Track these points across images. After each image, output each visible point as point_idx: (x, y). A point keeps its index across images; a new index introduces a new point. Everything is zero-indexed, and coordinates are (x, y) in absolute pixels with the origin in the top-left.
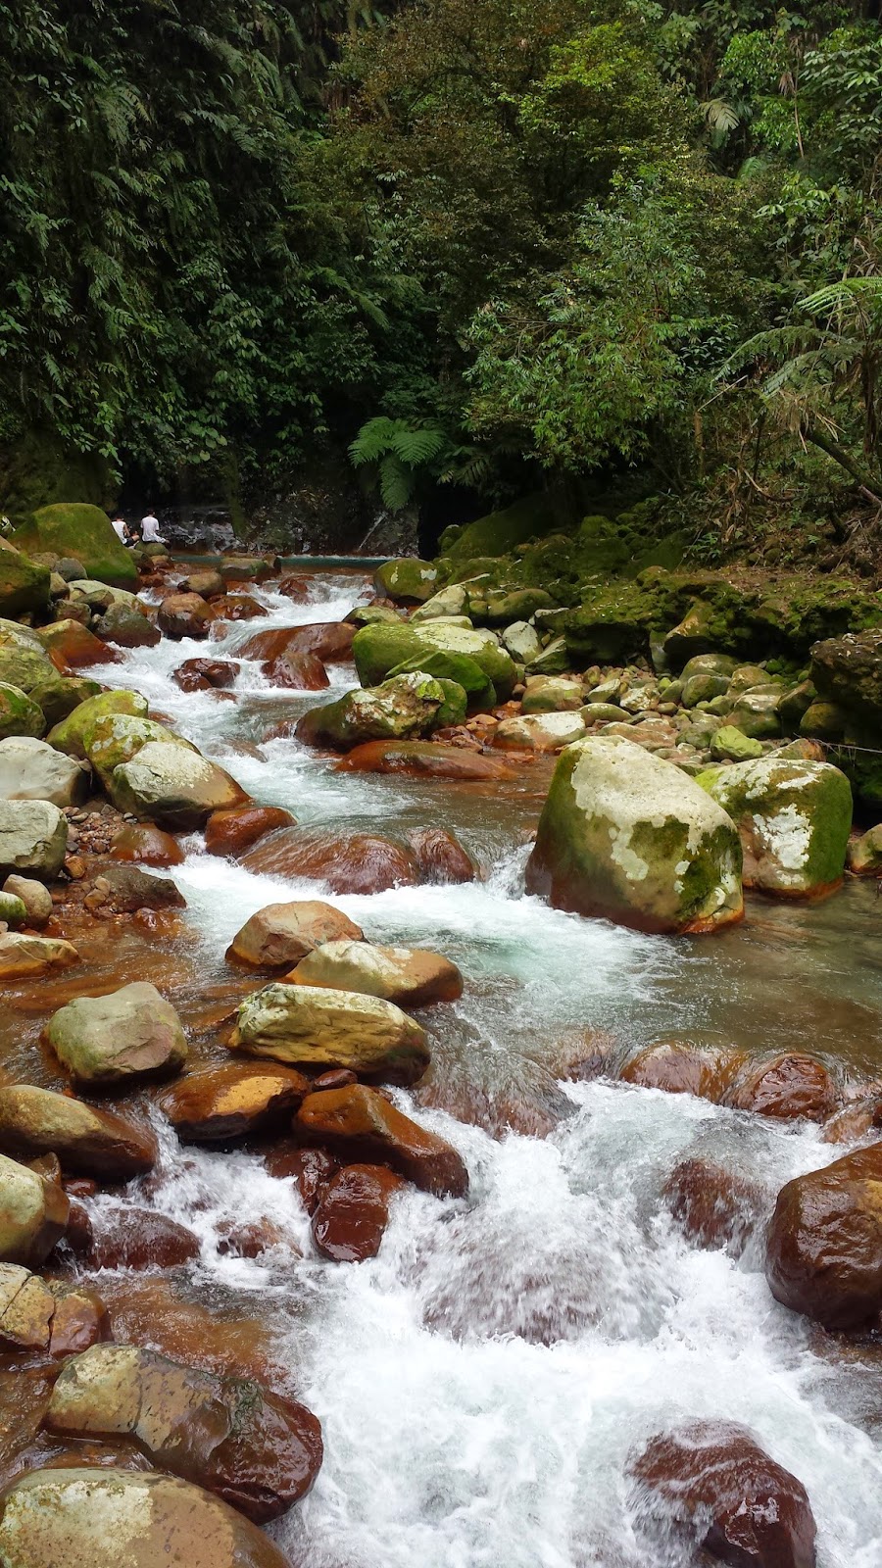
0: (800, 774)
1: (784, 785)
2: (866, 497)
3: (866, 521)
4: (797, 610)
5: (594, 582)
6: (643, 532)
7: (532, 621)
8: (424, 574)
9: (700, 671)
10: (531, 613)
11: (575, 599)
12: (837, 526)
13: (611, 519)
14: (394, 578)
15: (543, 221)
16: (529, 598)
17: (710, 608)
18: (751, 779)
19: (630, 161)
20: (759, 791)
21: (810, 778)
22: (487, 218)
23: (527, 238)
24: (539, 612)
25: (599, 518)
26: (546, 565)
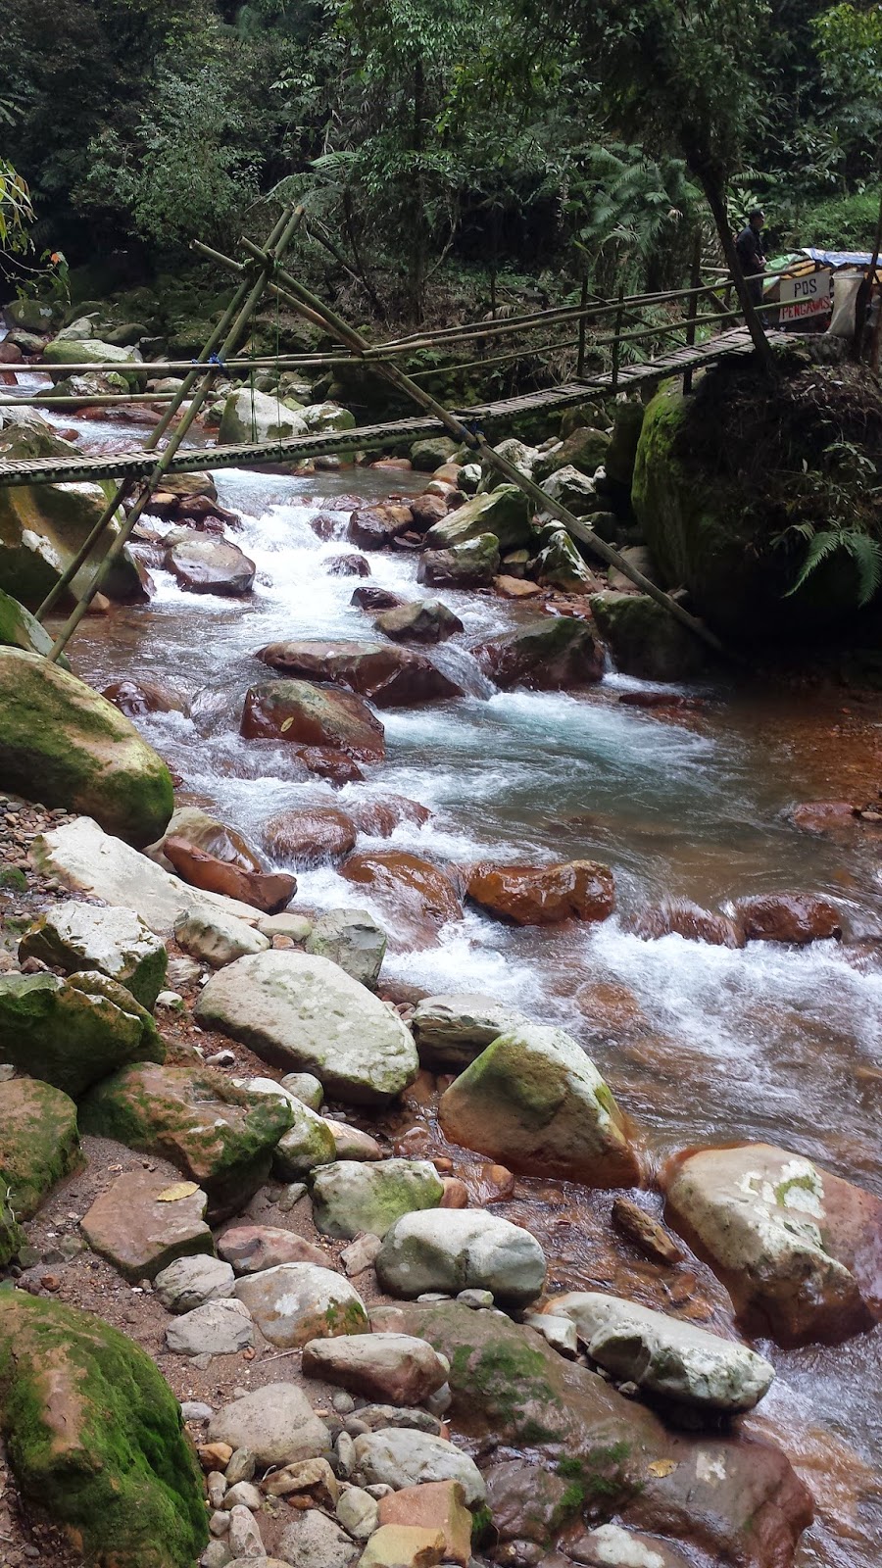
0: (333, 412)
1: (327, 417)
2: (345, 272)
3: (347, 288)
4: (314, 339)
5: (182, 320)
6: (202, 287)
7: (137, 345)
8: (42, 312)
9: (260, 375)
10: (138, 340)
11: (170, 331)
12: (330, 289)
13: (177, 277)
14: (21, 314)
15: (120, 65)
16: (134, 329)
17: (261, 338)
18: (311, 414)
19: (178, 28)
20: (315, 419)
21: (336, 415)
22: (82, 60)
23: (109, 76)
24: (143, 339)
25: (167, 276)
26: (140, 308)
